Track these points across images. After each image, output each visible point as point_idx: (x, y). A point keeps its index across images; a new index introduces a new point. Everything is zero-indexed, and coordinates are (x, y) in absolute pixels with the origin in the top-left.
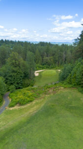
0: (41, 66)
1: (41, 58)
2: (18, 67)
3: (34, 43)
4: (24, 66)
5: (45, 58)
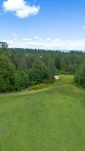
0: (65, 72)
1: (65, 65)
2: (39, 69)
3: (65, 52)
4: (44, 68)
5: (70, 65)
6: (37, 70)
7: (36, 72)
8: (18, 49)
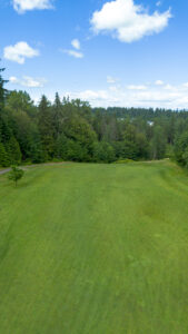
2: (132, 142)
6: (129, 143)
7: (127, 145)
8: (115, 108)
